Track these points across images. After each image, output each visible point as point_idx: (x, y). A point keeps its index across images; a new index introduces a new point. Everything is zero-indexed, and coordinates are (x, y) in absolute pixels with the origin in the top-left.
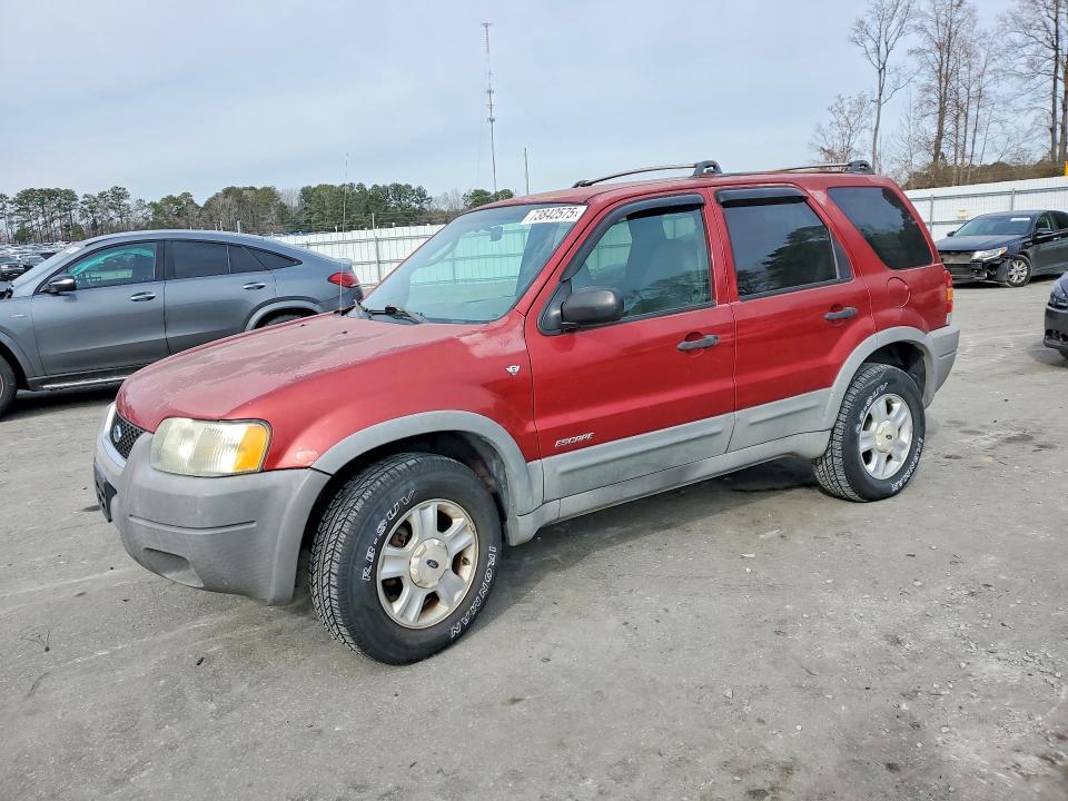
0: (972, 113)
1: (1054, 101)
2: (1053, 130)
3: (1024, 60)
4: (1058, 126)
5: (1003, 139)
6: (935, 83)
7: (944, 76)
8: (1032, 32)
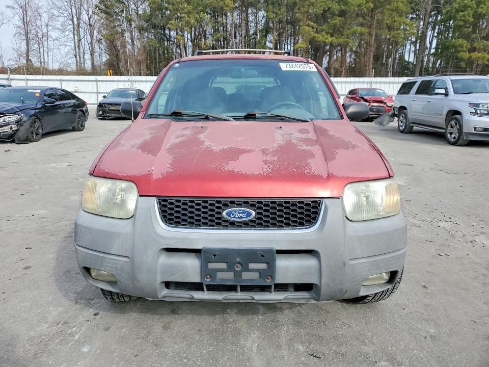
0: (45, 43)
1: (75, 44)
2: (76, 56)
3: (59, 23)
4: (78, 55)
5: (59, 56)
6: (22, 25)
7: (25, 23)
8: (61, 11)
